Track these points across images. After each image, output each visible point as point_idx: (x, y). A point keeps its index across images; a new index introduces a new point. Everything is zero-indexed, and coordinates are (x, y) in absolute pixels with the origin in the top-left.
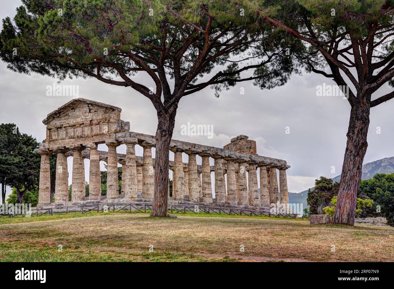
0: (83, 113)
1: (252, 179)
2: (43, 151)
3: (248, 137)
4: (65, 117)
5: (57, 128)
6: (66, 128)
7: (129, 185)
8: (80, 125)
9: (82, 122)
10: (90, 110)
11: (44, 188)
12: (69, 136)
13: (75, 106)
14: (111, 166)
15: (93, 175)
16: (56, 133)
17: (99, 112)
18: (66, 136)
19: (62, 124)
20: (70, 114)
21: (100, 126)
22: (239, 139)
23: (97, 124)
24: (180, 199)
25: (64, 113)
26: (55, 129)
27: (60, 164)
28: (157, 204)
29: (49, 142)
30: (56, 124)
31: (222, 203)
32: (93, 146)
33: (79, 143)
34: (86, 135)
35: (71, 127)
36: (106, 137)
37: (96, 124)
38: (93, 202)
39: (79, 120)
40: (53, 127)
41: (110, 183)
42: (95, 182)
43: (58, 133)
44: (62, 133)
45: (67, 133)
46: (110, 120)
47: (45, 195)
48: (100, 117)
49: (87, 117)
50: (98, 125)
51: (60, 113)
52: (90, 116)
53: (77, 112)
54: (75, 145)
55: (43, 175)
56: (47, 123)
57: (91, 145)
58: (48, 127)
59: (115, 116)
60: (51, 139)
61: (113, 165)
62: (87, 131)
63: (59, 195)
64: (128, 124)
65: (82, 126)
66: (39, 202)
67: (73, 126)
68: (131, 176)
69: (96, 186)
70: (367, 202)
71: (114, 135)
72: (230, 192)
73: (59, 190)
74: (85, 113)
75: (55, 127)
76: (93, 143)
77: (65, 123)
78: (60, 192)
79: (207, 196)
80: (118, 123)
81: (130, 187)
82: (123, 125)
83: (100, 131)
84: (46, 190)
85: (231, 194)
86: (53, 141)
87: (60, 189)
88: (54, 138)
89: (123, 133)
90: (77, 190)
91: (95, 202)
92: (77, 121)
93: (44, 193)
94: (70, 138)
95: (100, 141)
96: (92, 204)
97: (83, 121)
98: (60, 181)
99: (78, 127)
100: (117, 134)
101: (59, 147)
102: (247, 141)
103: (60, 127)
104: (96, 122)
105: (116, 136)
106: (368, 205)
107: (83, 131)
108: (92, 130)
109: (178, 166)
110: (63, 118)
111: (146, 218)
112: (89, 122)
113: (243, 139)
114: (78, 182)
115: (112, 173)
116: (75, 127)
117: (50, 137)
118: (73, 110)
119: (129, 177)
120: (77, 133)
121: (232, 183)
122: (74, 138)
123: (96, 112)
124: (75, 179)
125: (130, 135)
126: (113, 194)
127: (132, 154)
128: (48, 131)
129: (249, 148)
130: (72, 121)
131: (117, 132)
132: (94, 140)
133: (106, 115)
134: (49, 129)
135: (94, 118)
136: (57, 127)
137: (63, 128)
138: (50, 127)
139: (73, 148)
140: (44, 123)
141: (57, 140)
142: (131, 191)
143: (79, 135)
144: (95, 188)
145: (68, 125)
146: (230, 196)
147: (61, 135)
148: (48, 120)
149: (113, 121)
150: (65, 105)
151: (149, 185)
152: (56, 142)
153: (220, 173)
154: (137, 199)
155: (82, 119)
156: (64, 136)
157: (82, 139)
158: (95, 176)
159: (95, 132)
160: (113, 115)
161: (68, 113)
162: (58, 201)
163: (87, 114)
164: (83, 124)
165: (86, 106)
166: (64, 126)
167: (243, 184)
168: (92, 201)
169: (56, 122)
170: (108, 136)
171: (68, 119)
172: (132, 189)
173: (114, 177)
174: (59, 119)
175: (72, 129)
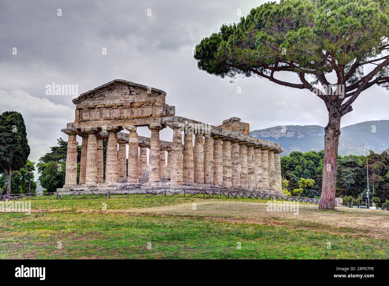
0: (122, 95)
1: (257, 162)
2: (72, 131)
3: (240, 119)
4: (100, 98)
5: (90, 109)
6: (100, 109)
7: (176, 170)
8: (118, 106)
9: (121, 104)
10: (131, 92)
11: (72, 169)
12: (104, 117)
13: (113, 86)
14: (155, 150)
15: (133, 158)
16: (88, 114)
17: (142, 95)
18: (100, 117)
19: (96, 104)
20: (106, 95)
21: (142, 109)
22: (232, 121)
23: (139, 107)
24: (210, 183)
25: (99, 93)
26: (86, 109)
27: (93, 145)
28: (327, 198)
29: (80, 122)
30: (88, 104)
31: (238, 186)
32: (134, 129)
33: (117, 125)
34: (125, 117)
35: (106, 109)
36: (150, 121)
37: (137, 107)
38: (134, 185)
39: (117, 102)
40: (85, 107)
41: (154, 167)
42: (135, 165)
43: (90, 114)
44: (95, 114)
45: (101, 114)
46: (155, 103)
47: (72, 176)
48: (144, 100)
49: (127, 99)
50: (141, 108)
51: (94, 93)
52: (131, 99)
53: (115, 94)
54: (113, 127)
55: (72, 155)
56: (77, 103)
57: (132, 128)
58: (77, 106)
59: (161, 99)
60: (80, 120)
61: (156, 149)
62: (126, 113)
63: (91, 177)
64: (173, 108)
65: (119, 108)
66: (66, 183)
67: (110, 107)
68: (178, 160)
69: (136, 169)
70: (309, 181)
71: (160, 119)
72: (242, 176)
73: (91, 172)
74: (125, 95)
75: (87, 107)
76: (134, 126)
77: (99, 104)
78: (93, 174)
79: (227, 179)
80: (164, 107)
81: (178, 171)
82: (168, 109)
83: (142, 114)
84: (74, 171)
85: (243, 178)
86: (85, 121)
87: (92, 170)
88: (85, 118)
89: (170, 117)
90: (113, 172)
91: (136, 185)
92: (115, 103)
93: (72, 174)
94: (105, 120)
95: (142, 124)
96: (133, 187)
97: (122, 102)
98: (92, 162)
99: (116, 108)
100: (163, 118)
101: (93, 128)
102: (241, 124)
103: (93, 107)
104: (138, 104)
105: (162, 120)
106: (309, 185)
107: (121, 113)
108: (132, 113)
109: (209, 150)
110: (97, 99)
111: (315, 210)
112: (129, 104)
113: (236, 121)
114: (114, 164)
115: (156, 157)
116: (111, 108)
117: (79, 117)
118: (110, 91)
119: (176, 161)
120: (114, 115)
121: (245, 166)
122: (110, 120)
123: (138, 95)
124: (111, 161)
125: (179, 119)
126: (157, 178)
127: (179, 139)
128: (78, 111)
129: (243, 130)
130: (108, 102)
131: (164, 116)
132: (135, 123)
133: (151, 98)
134: (79, 109)
135: (136, 100)
136: (90, 107)
137: (96, 109)
138: (80, 107)
139: (110, 129)
140: (74, 102)
141: (89, 121)
142: (178, 175)
143: (117, 117)
144: (135, 171)
145: (103, 106)
146: (242, 179)
147: (93, 116)
148: (79, 99)
149: (159, 104)
150: (103, 86)
151: (190, 169)
152: (88, 122)
153: (236, 157)
154: (183, 183)
155: (121, 100)
156: (98, 117)
157: (120, 121)
158: (135, 159)
159: (135, 115)
160: (158, 99)
161: (103, 94)
162: (90, 183)
163: (127, 96)
164: (122, 106)
165: (127, 88)
166: (98, 106)
167: (252, 168)
168: (132, 183)
169: (88, 102)
170: (152, 120)
171: (103, 99)
172: (179, 173)
173: (157, 161)
174: (92, 99)
175: (108, 111)
